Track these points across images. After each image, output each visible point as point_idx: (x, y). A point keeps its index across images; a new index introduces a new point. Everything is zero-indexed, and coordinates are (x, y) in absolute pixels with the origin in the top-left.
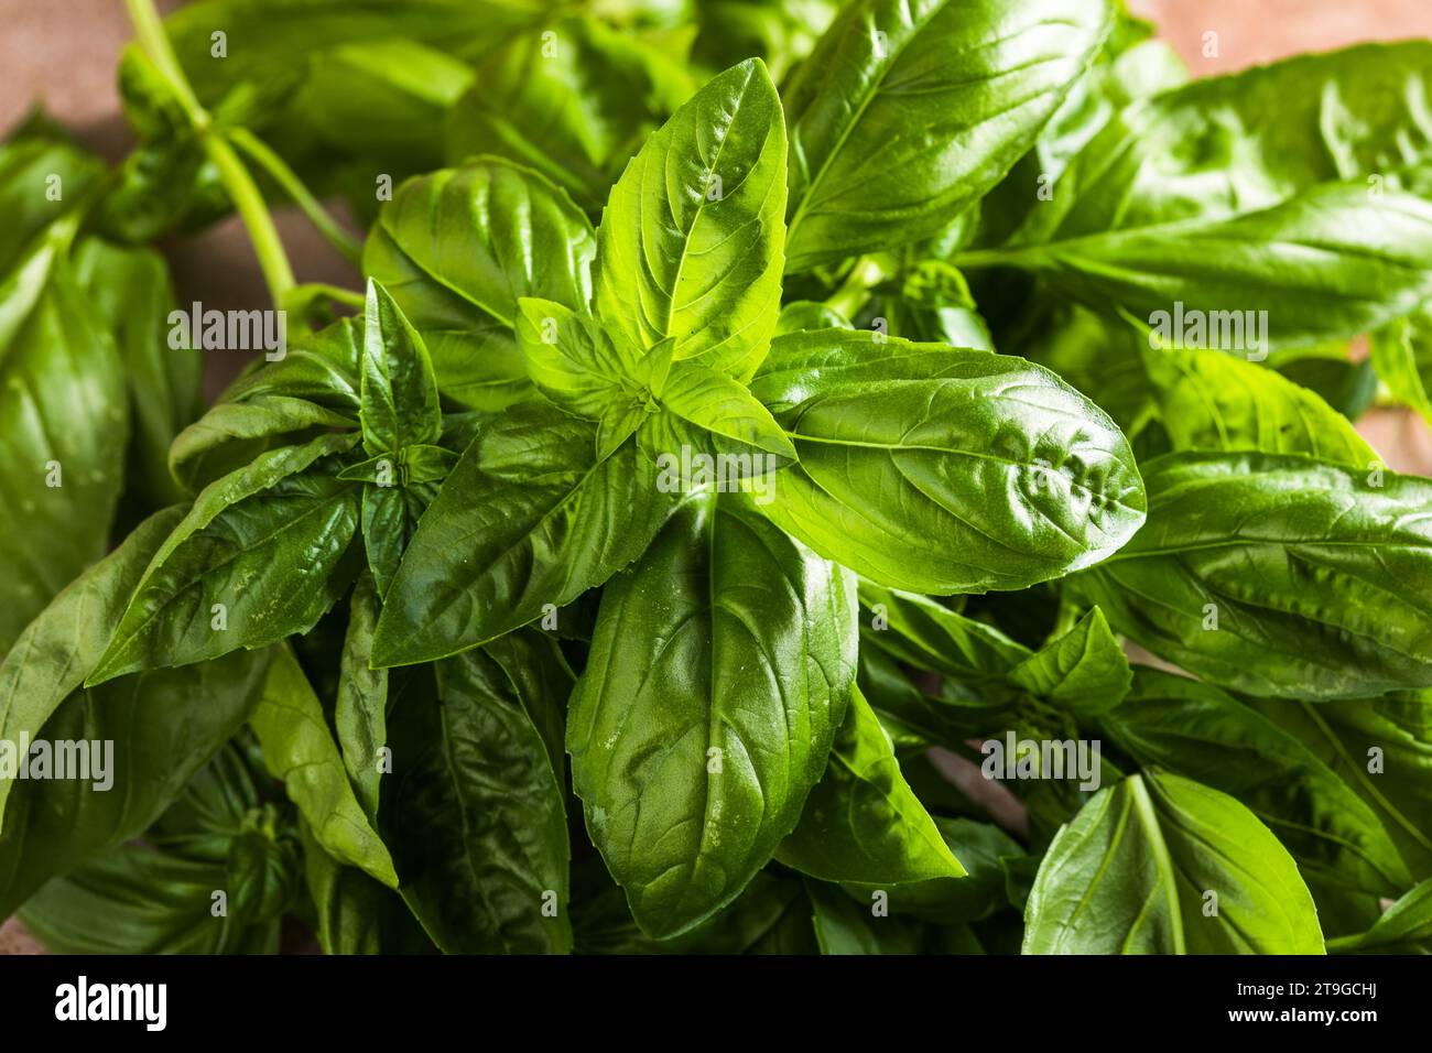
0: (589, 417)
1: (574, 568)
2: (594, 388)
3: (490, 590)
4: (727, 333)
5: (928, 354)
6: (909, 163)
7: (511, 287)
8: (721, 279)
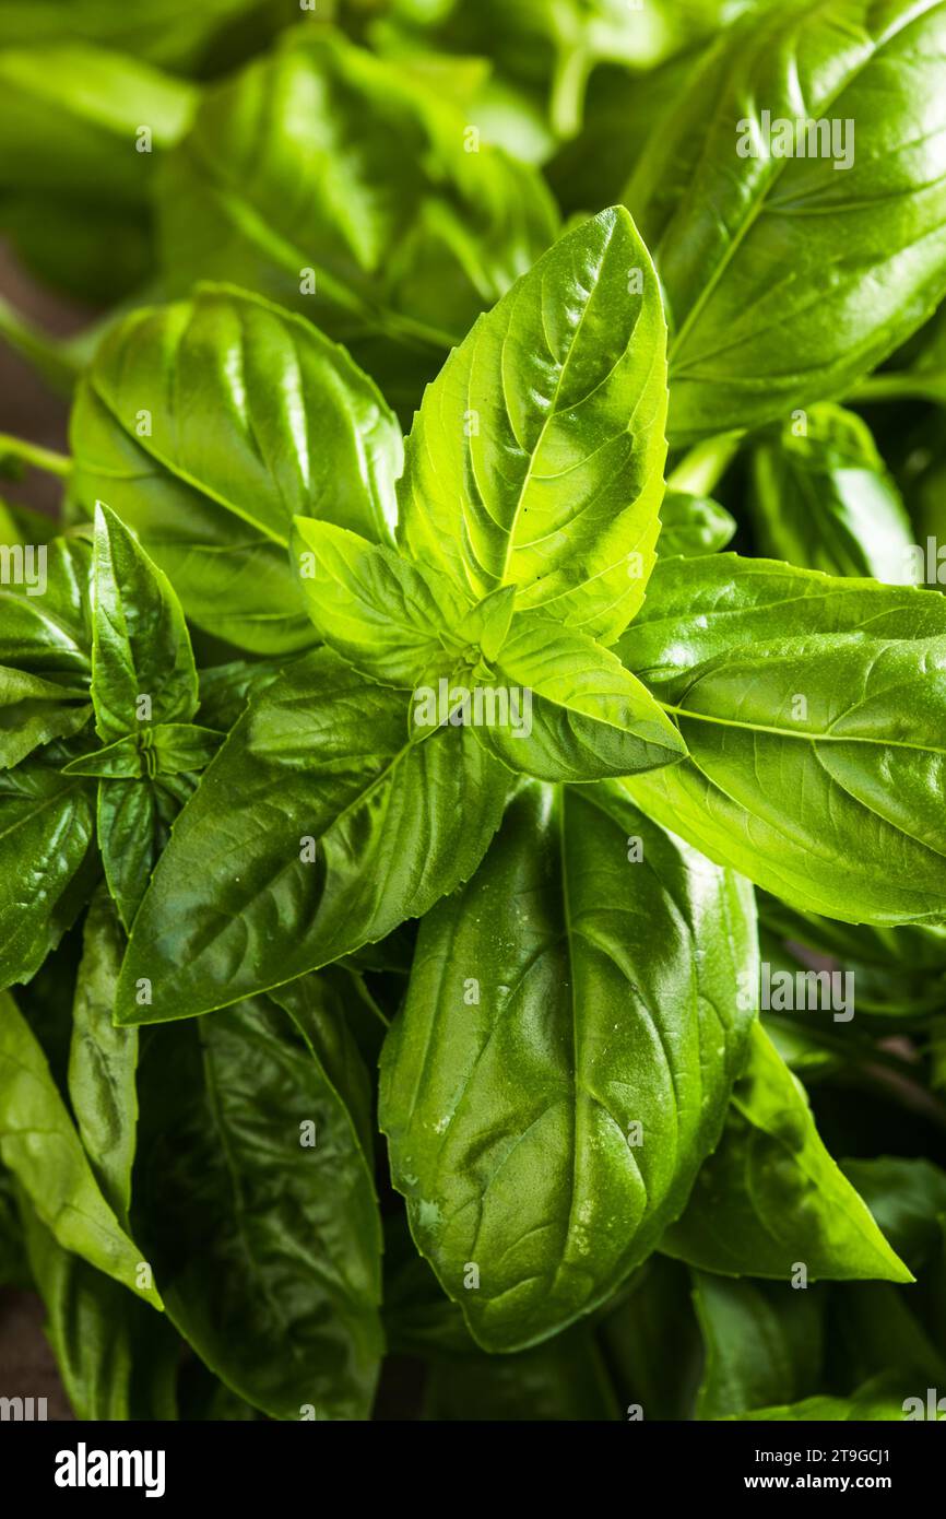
0: (397, 683)
1: (384, 891)
2: (402, 643)
3: (270, 914)
4: (584, 576)
5: (852, 593)
6: (809, 311)
7: (281, 494)
8: (578, 512)
